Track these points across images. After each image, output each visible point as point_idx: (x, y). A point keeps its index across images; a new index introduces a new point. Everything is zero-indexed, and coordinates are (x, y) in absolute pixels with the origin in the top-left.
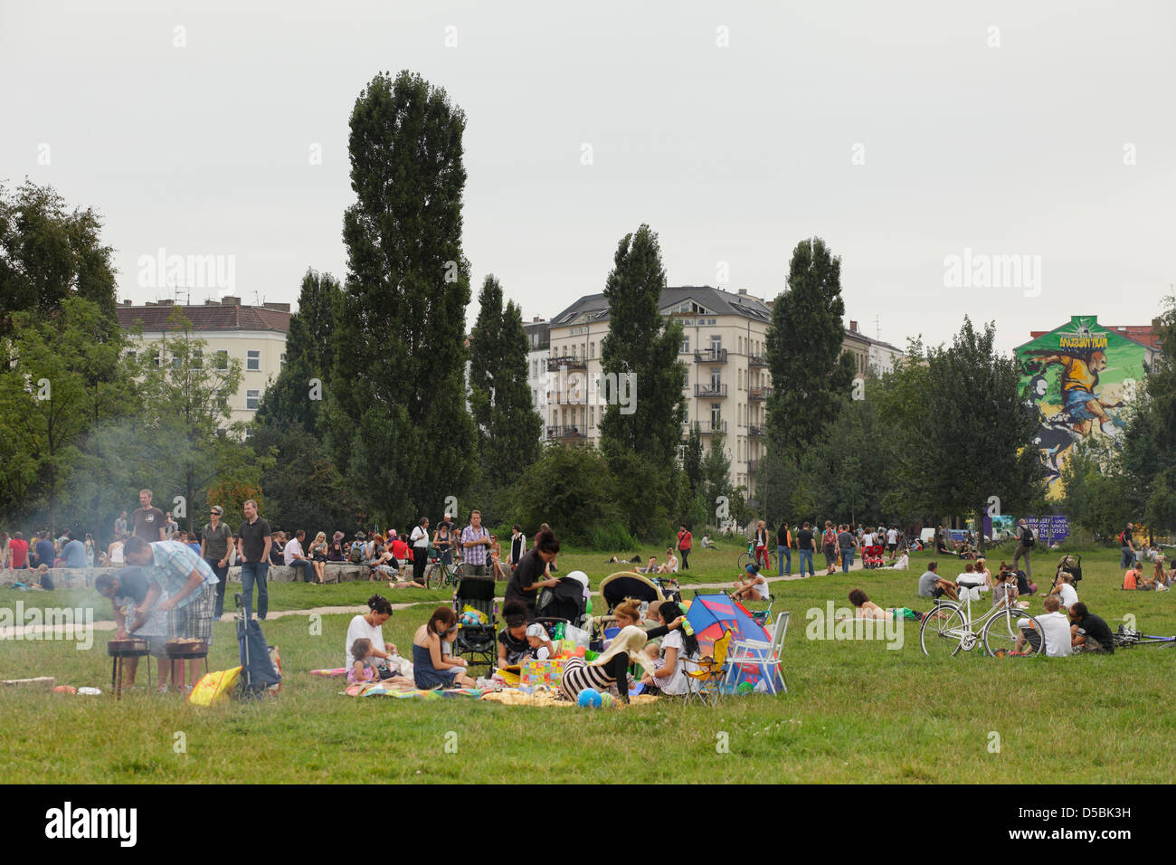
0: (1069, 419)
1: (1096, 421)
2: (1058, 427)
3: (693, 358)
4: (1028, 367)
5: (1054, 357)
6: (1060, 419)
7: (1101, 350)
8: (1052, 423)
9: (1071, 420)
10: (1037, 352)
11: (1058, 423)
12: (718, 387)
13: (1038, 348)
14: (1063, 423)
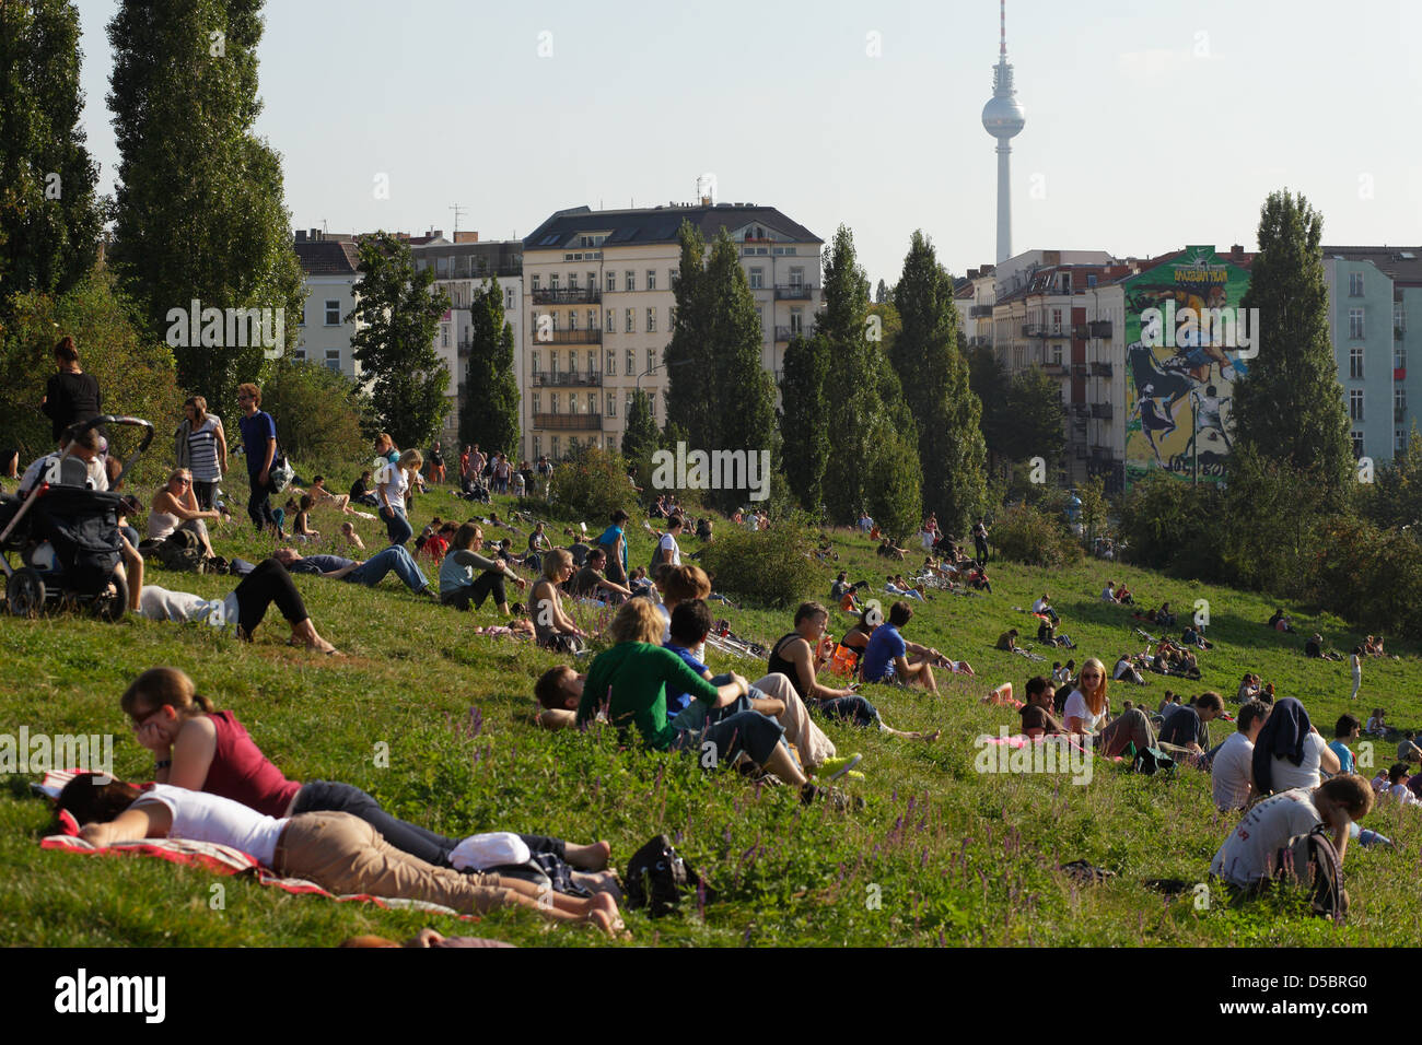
0: (1185, 363)
1: (1215, 366)
2: (1173, 372)
3: (770, 295)
4: (1138, 303)
5: (1169, 292)
6: (1175, 364)
7: (1221, 285)
8: (1166, 368)
9: (1187, 365)
10: (1148, 287)
11: (1173, 368)
12: (800, 330)
13: (1150, 282)
14: (1178, 368)
